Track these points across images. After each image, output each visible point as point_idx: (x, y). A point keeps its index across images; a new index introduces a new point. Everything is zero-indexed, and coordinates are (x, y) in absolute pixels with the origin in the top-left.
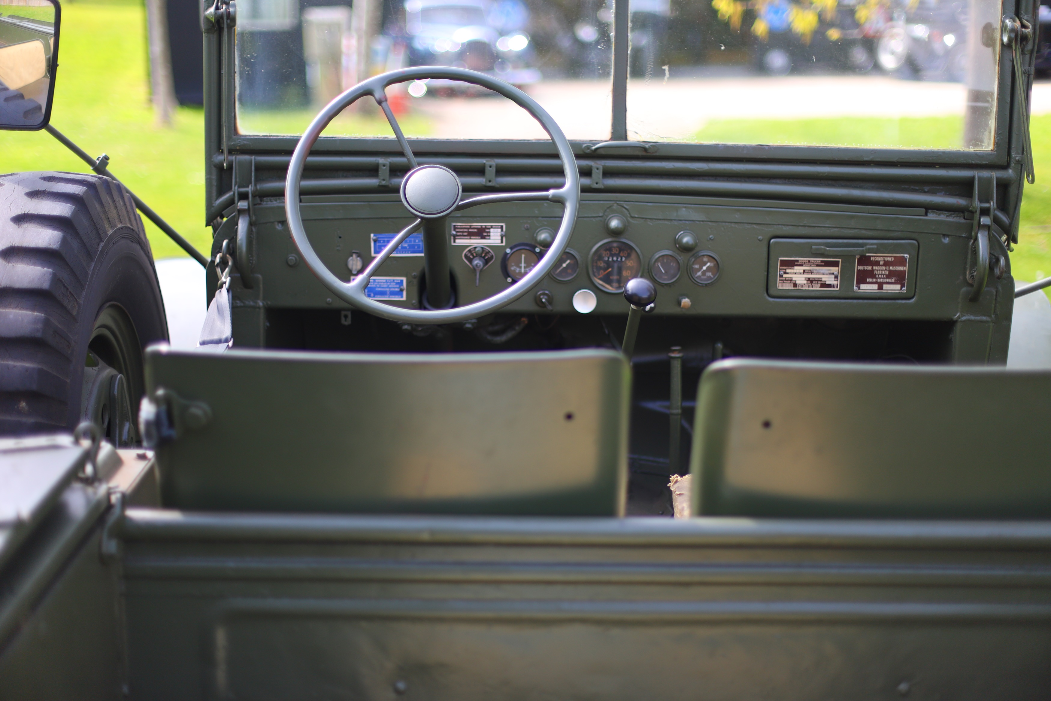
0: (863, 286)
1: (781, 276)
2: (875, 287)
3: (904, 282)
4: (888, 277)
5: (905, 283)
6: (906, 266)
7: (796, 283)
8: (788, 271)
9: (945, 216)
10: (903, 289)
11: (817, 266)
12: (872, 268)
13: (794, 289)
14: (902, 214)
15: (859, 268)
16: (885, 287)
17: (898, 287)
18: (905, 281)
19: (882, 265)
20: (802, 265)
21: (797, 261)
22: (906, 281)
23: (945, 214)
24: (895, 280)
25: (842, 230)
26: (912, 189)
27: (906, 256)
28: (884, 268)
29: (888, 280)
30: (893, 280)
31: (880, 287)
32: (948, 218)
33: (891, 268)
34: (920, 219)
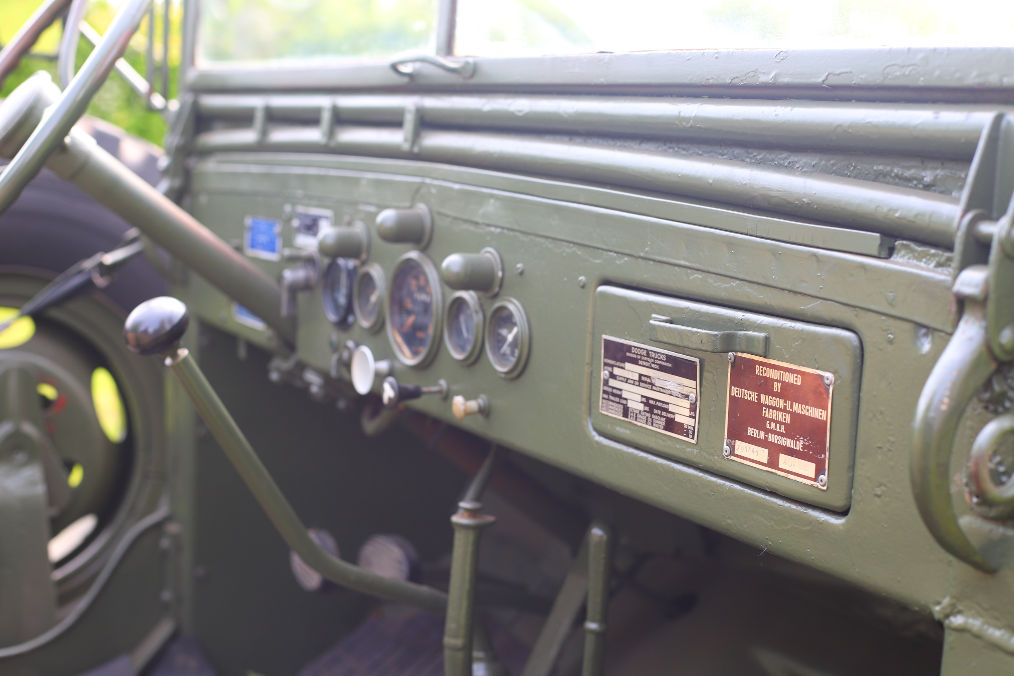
0: (742, 448)
1: (606, 383)
2: (762, 455)
3: (823, 456)
4: (790, 433)
5: (824, 460)
6: (825, 409)
7: (627, 405)
8: (617, 371)
9: (932, 265)
10: (822, 477)
11: (662, 369)
12: (759, 399)
13: (624, 421)
14: (824, 246)
15: (736, 391)
16: (785, 461)
17: (809, 468)
18: (825, 454)
19: (777, 395)
20: (635, 361)
21: (629, 348)
22: (827, 454)
23: (934, 255)
24: (804, 447)
25: (711, 279)
26: (897, 176)
27: (829, 376)
28: (781, 403)
29: (789, 443)
30: (799, 446)
31: (773, 462)
32: (940, 270)
33: (797, 408)
34: (863, 267)
